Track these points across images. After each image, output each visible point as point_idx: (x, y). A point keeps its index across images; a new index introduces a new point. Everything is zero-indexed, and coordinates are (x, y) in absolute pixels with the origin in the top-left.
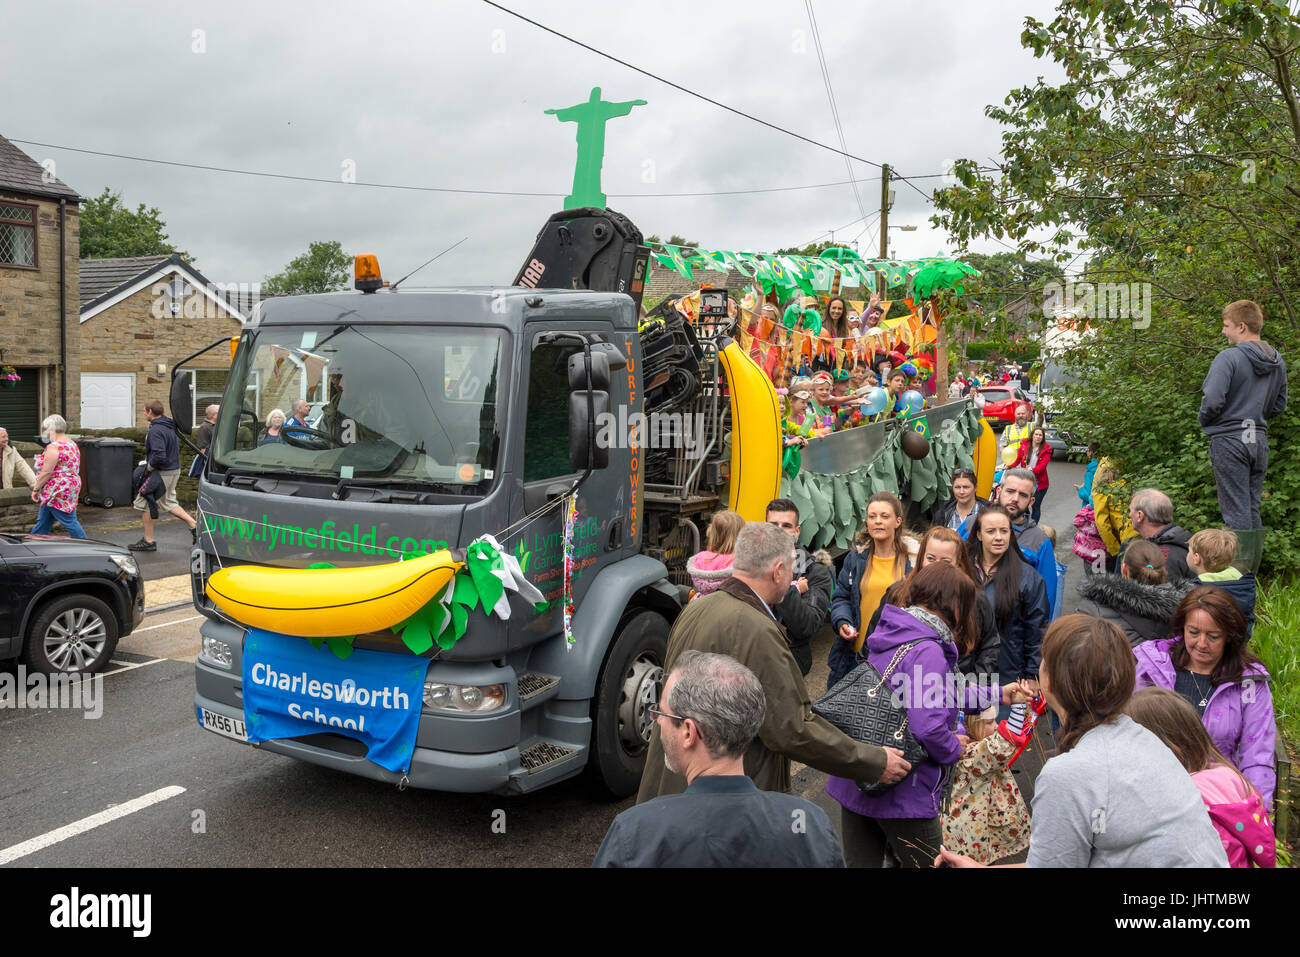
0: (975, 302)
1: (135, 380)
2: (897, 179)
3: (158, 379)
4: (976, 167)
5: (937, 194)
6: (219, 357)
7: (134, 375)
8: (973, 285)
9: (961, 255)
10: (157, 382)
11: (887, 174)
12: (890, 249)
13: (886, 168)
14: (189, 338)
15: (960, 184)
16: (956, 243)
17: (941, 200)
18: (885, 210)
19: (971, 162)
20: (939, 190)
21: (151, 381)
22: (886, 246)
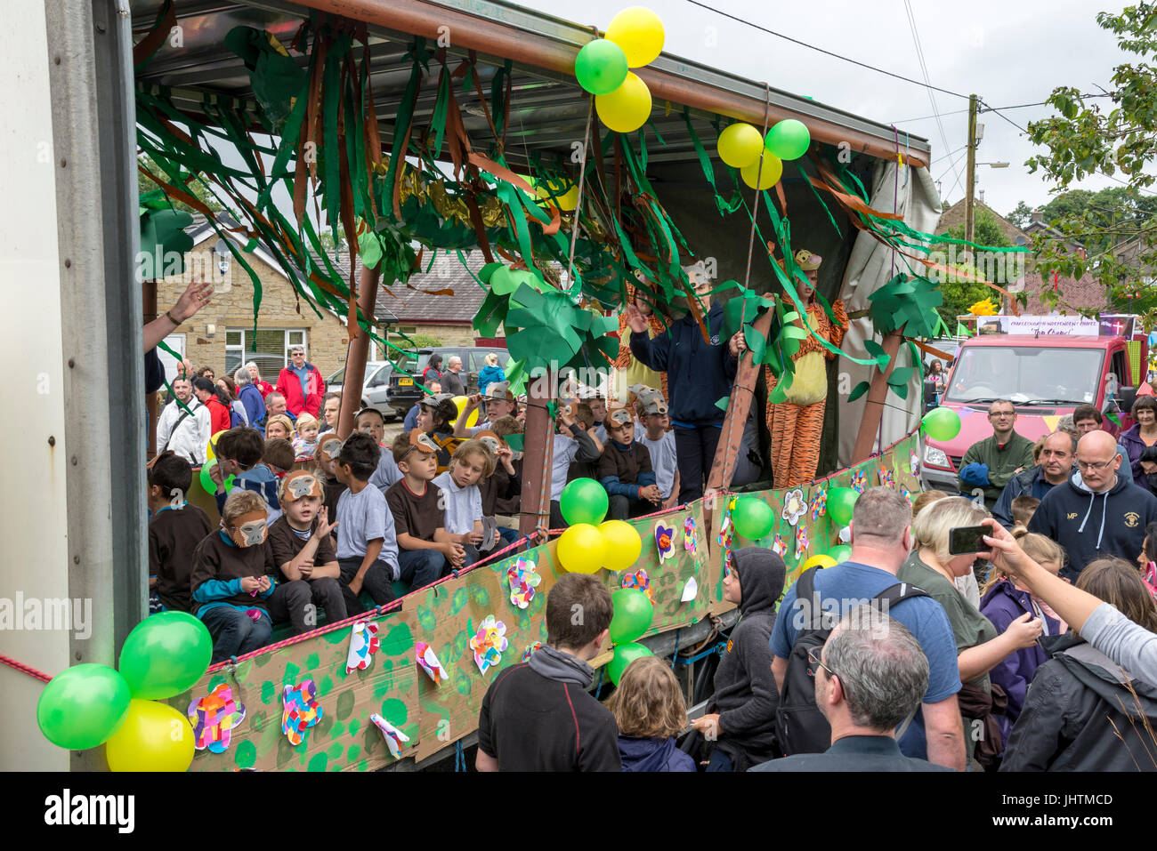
0: (1077, 243)
1: (184, 342)
2: (986, 110)
3: (208, 340)
4: (1078, 95)
5: (1032, 128)
6: (267, 316)
7: (184, 335)
8: (1075, 225)
9: (1060, 193)
10: (206, 343)
11: (975, 106)
12: (977, 188)
13: (973, 99)
14: (238, 298)
15: (1059, 114)
16: (1053, 179)
17: (1037, 133)
18: (972, 145)
19: (1073, 90)
20: (1034, 123)
21: (200, 341)
22: (973, 185)
